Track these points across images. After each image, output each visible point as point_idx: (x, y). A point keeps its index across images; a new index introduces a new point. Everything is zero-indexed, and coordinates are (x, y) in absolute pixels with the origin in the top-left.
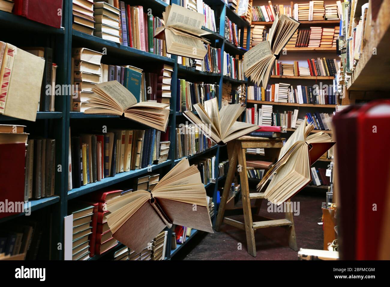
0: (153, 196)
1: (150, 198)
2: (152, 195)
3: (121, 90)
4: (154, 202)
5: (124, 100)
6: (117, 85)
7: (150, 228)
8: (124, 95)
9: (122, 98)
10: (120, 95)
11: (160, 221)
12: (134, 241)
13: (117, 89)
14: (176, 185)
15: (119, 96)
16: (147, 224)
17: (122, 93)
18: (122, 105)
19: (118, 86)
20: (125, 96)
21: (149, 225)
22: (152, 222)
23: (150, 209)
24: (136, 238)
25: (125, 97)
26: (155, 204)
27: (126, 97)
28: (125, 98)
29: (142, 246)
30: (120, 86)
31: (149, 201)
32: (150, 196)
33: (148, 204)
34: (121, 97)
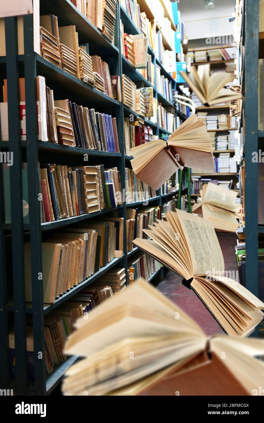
0: (169, 144)
1: (166, 146)
2: (167, 143)
3: (211, 241)
4: (169, 149)
5: (205, 259)
6: (208, 230)
7: (166, 170)
8: (210, 252)
9: (204, 254)
10: (204, 249)
11: (174, 164)
12: (153, 180)
13: (205, 236)
14: (186, 135)
15: (202, 248)
16: (163, 167)
17: (209, 247)
18: (198, 264)
19: (209, 232)
20: (211, 254)
21: (165, 167)
22: (167, 165)
23: (166, 155)
24: (154, 177)
25: (210, 256)
26: (170, 150)
27: (212, 257)
28: (208, 256)
29: (159, 184)
30: (212, 235)
31: (165, 148)
32: (166, 144)
33: (164, 151)
34: (202, 252)
